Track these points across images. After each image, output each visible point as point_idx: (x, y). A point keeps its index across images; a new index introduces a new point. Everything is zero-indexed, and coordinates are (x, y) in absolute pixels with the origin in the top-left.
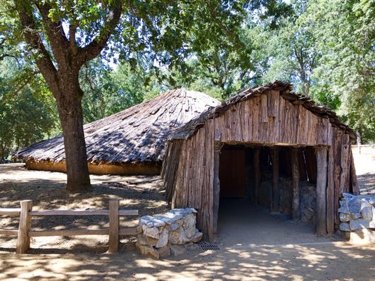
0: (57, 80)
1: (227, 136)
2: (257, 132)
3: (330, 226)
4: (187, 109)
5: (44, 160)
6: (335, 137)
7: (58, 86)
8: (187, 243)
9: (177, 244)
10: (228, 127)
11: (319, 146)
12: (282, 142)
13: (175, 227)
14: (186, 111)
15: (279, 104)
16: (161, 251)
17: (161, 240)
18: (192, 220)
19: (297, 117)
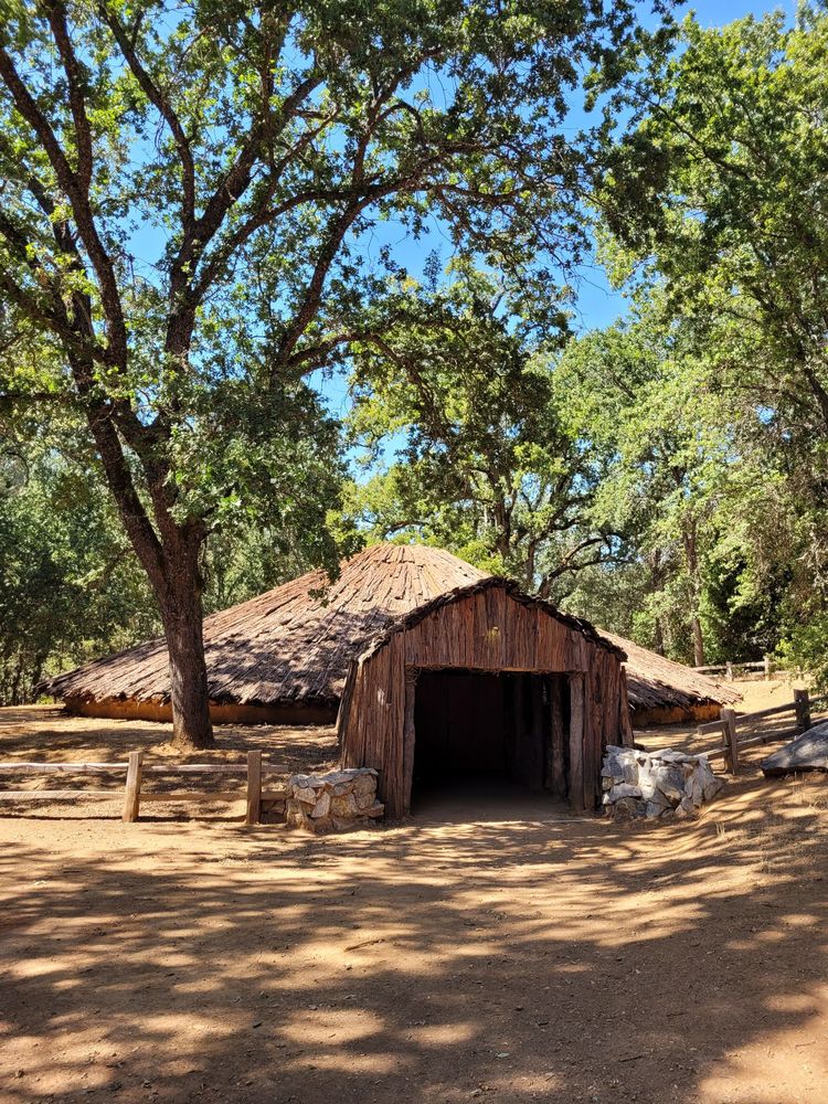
0: (162, 563)
1: (425, 658)
2: (472, 652)
3: (589, 799)
4: (400, 594)
5: (115, 697)
6: (592, 659)
7: (164, 575)
8: (359, 816)
9: (343, 817)
10: (428, 644)
11: (572, 672)
12: (512, 665)
13: (340, 791)
14: (398, 598)
15: (506, 607)
16: (319, 822)
17: (318, 807)
18: (368, 785)
19: (535, 628)
